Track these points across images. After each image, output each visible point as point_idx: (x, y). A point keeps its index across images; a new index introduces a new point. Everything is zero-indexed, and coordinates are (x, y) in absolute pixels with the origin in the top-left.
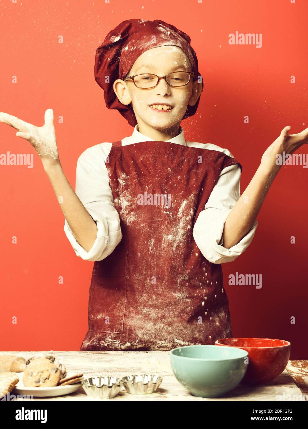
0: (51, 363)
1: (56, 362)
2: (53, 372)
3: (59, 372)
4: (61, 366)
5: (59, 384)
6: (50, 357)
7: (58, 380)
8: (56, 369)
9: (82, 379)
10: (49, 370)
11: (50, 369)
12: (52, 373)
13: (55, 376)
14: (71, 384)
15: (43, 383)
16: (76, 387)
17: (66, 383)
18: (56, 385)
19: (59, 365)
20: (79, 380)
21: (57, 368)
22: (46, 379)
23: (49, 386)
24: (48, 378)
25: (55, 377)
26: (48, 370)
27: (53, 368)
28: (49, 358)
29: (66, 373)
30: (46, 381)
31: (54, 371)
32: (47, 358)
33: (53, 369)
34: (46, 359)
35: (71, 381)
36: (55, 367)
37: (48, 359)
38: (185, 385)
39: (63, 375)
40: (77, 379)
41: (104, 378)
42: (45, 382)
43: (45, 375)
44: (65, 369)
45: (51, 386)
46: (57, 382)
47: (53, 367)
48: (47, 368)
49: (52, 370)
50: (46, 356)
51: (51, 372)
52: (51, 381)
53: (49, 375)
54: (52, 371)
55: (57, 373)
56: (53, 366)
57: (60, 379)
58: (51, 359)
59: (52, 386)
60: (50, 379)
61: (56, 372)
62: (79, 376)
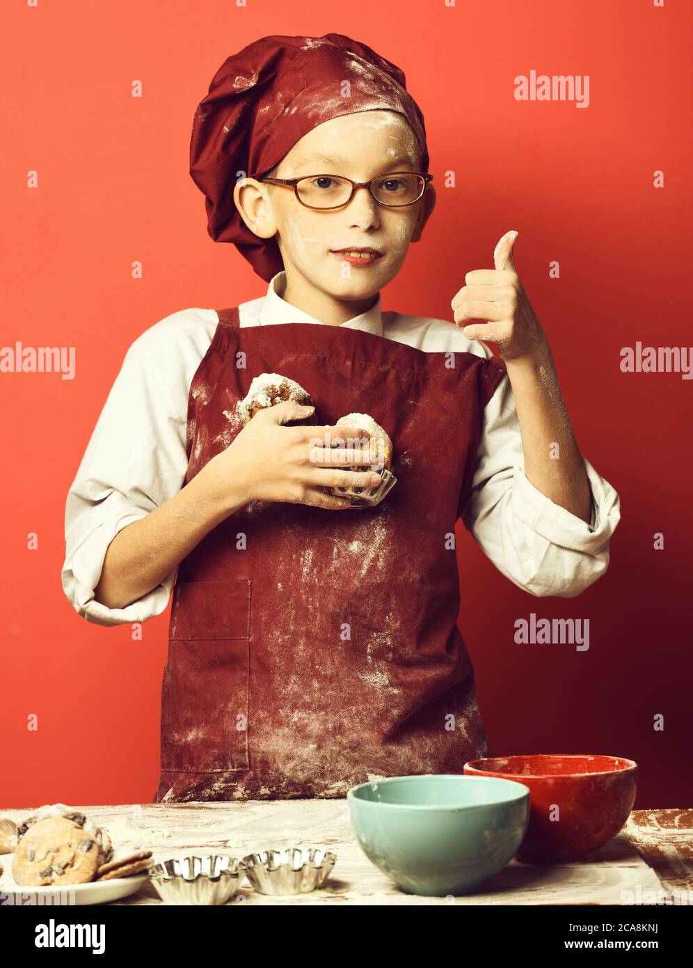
0: (76, 830)
1: (88, 826)
2: (81, 849)
3: (95, 847)
4: (99, 835)
5: (96, 877)
6: (73, 814)
7: (93, 867)
8: (88, 843)
9: (149, 863)
10: (73, 846)
11: (74, 842)
12: (79, 851)
13: (88, 857)
14: (123, 876)
15: (61, 875)
16: (137, 883)
17: (112, 873)
18: (91, 879)
19: (96, 832)
20: (144, 865)
21: (91, 839)
22: (67, 865)
23: (74, 883)
24: (70, 862)
25: (86, 862)
26: (70, 846)
27: (82, 839)
28: (72, 817)
29: (113, 850)
30: (66, 870)
31: (85, 848)
32: (66, 817)
33: (81, 842)
34: (64, 819)
35: (125, 868)
36: (86, 838)
37: (70, 819)
38: (387, 869)
39: (106, 856)
40: (137, 863)
41: (200, 860)
42: (64, 873)
43: (65, 857)
44: (108, 843)
45: (78, 882)
46: (91, 873)
47: (81, 837)
48: (67, 840)
49: (79, 844)
50: (65, 814)
51: (78, 848)
52: (77, 870)
53: (74, 857)
54: (80, 846)
55: (91, 851)
56: (82, 835)
57: (99, 865)
58: (77, 820)
59: (81, 883)
60: (76, 865)
61: (89, 848)
62: (141, 856)
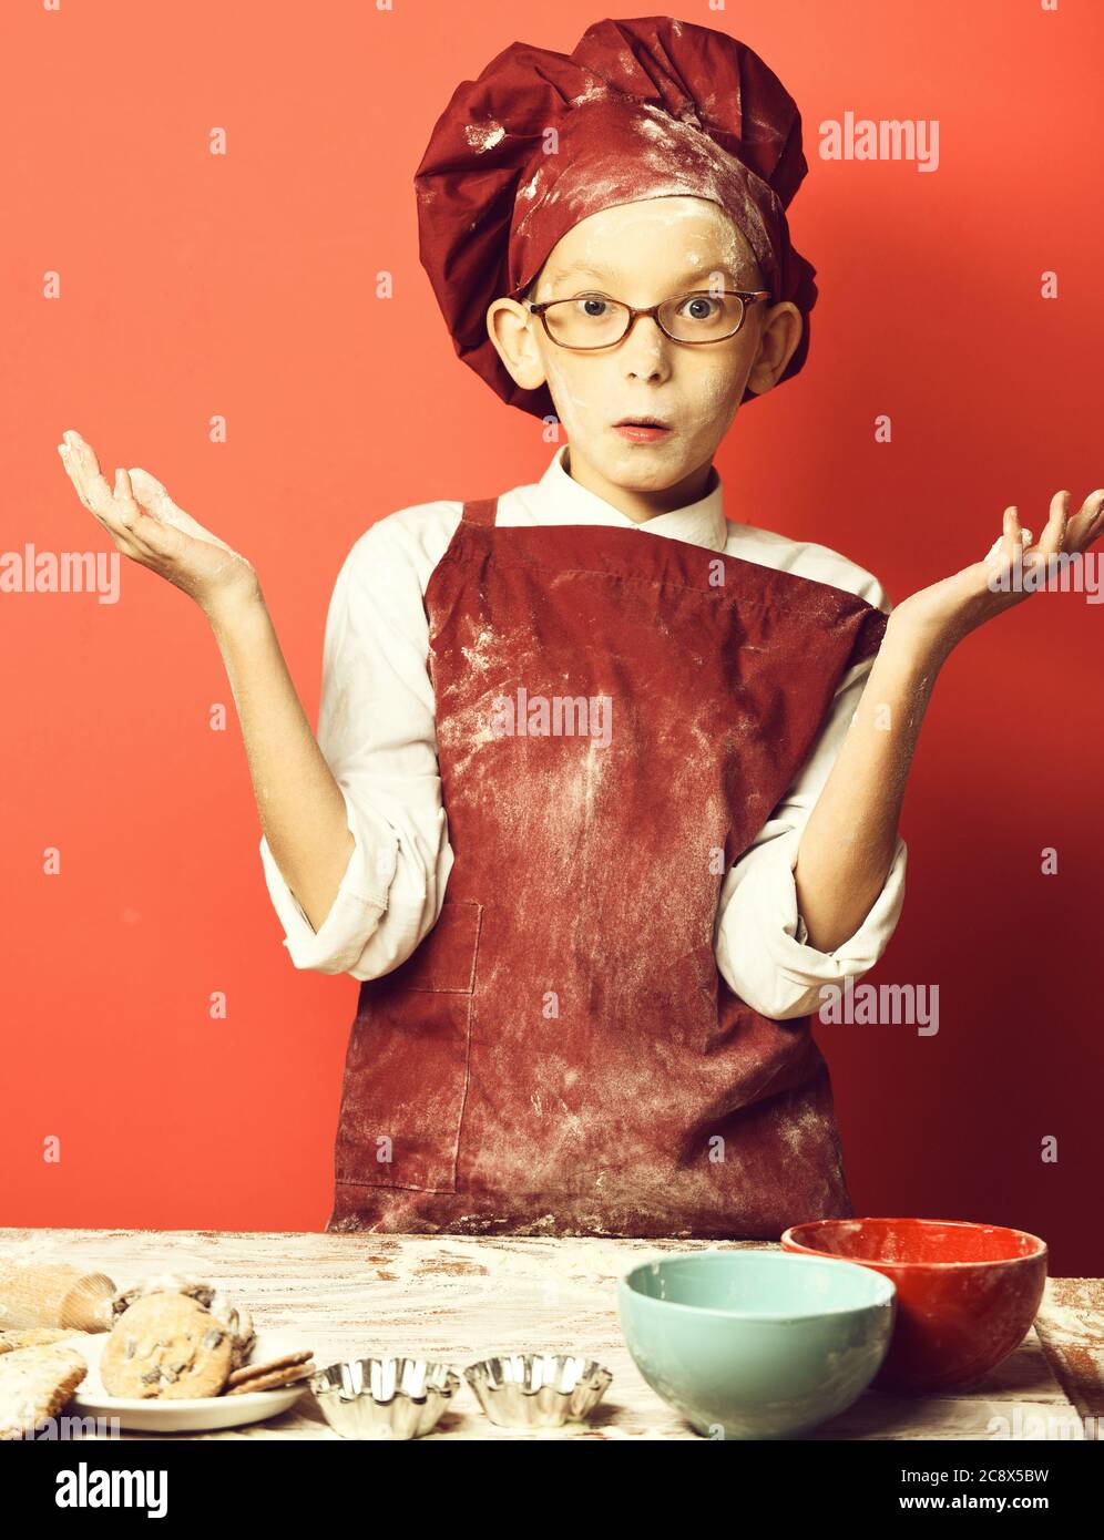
0: (199, 1314)
1: (218, 1305)
2: (206, 1345)
3: (227, 1343)
4: (235, 1320)
5: (226, 1389)
6: (196, 1288)
7: (223, 1372)
8: (217, 1336)
9: (308, 1371)
10: (192, 1339)
11: (195, 1332)
12: (202, 1347)
13: (214, 1358)
14: (269, 1389)
15: (173, 1382)
16: (288, 1399)
17: (251, 1383)
18: (218, 1390)
19: (229, 1315)
20: (300, 1373)
21: (222, 1330)
22: (183, 1367)
23: (192, 1397)
24: (188, 1364)
25: (212, 1364)
26: (189, 1339)
27: (207, 1330)
28: (194, 1292)
29: (255, 1337)
30: (182, 1376)
31: (212, 1343)
32: (185, 1293)
33: (205, 1333)
34: (181, 1296)
35: (270, 1377)
36: (213, 1328)
37: (191, 1296)
38: (669, 1399)
39: (244, 1347)
40: (289, 1370)
41: (380, 1363)
42: (178, 1379)
43: (180, 1355)
44: (249, 1327)
45: (198, 1394)
46: (219, 1382)
47: (206, 1326)
48: (185, 1330)
49: (203, 1336)
50: (182, 1286)
51: (200, 1343)
52: (198, 1375)
53: (194, 1356)
54: (204, 1339)
55: (221, 1347)
56: (207, 1323)
57: (233, 1368)
58: (202, 1297)
59: (203, 1396)
60: (198, 1368)
61: (218, 1344)
62: (296, 1359)
